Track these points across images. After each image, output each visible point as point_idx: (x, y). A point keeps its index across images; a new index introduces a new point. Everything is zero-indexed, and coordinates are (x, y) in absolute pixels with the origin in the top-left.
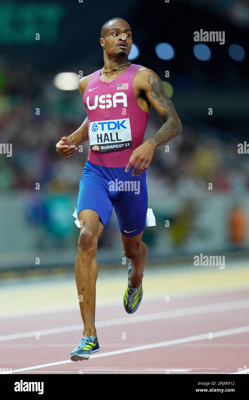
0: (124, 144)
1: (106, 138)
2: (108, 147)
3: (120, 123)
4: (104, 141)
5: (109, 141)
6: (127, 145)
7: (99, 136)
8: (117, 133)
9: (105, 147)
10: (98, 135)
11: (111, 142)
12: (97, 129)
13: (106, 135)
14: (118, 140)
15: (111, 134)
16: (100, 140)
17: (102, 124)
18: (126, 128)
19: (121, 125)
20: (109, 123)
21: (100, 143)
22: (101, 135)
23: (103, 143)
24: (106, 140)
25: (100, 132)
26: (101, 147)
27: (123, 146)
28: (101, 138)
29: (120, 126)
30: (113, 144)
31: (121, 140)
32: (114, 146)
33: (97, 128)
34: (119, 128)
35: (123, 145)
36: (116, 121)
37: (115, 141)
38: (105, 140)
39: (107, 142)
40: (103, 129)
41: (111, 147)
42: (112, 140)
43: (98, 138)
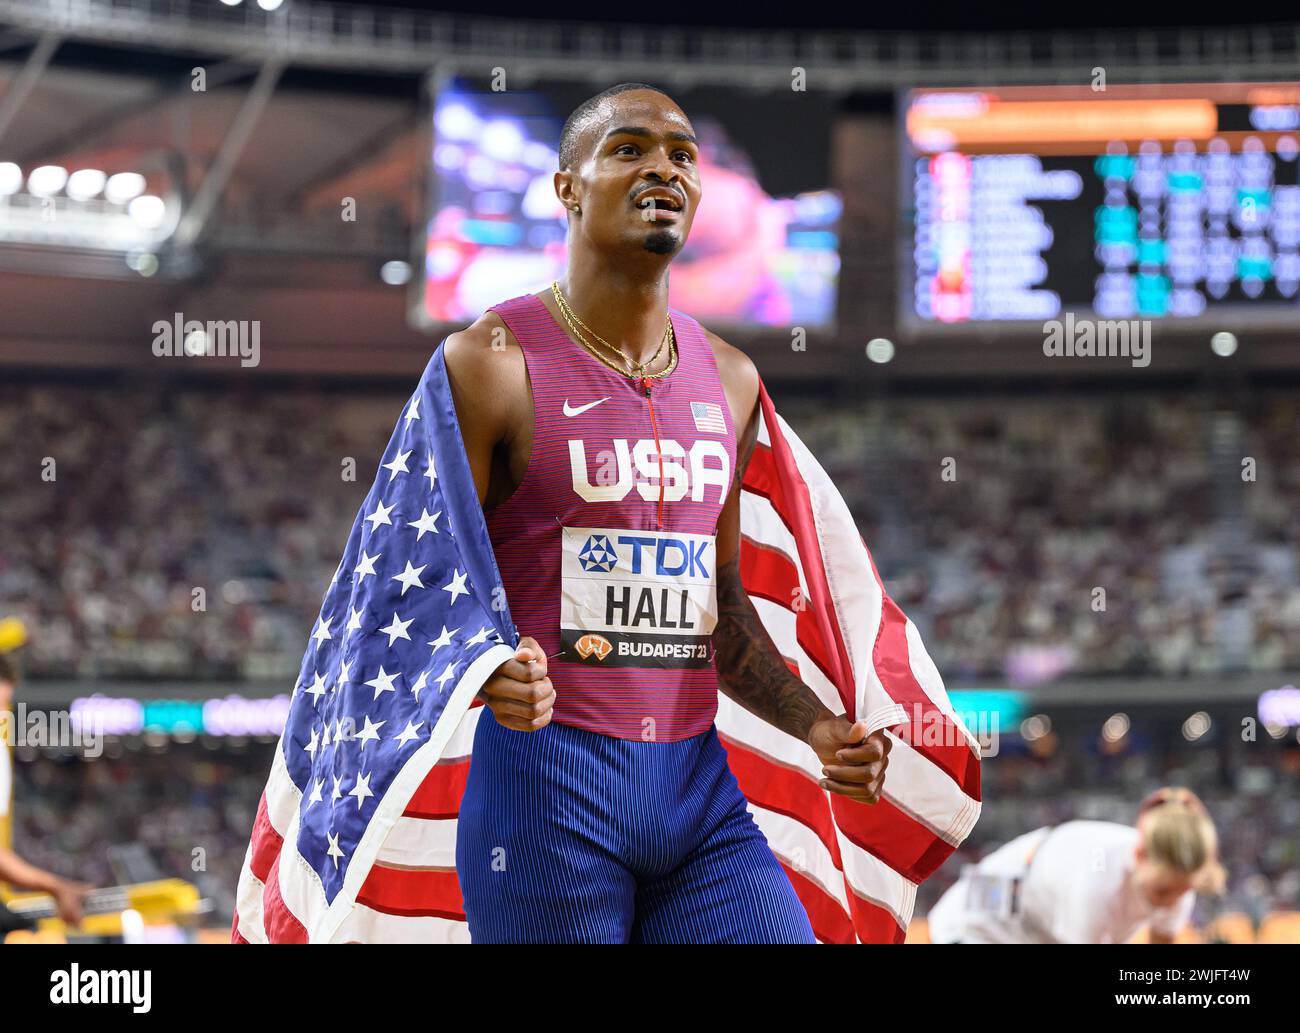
1: (646, 609)
2: (645, 650)
3: (696, 550)
4: (636, 623)
5: (653, 624)
6: (704, 651)
7: (618, 597)
8: (684, 595)
9: (636, 650)
10: (610, 591)
11: (659, 630)
12: (612, 565)
13: (646, 593)
14: (684, 623)
15: (665, 592)
16: (618, 612)
17: (637, 544)
18: (708, 576)
19: (698, 559)
20: (662, 545)
21: (617, 627)
22: (627, 591)
23: (629, 629)
24: (645, 616)
25: (621, 576)
26: (621, 644)
27: (693, 656)
28: (625, 605)
29: (695, 564)
30: (664, 640)
31: (691, 625)
32: (666, 646)
33: (611, 558)
34: (692, 572)
35: (694, 648)
36: (689, 539)
37: (673, 625)
38: (640, 614)
39: (644, 627)
40: (636, 568)
41: (658, 651)
42: (665, 624)
43: (611, 604)
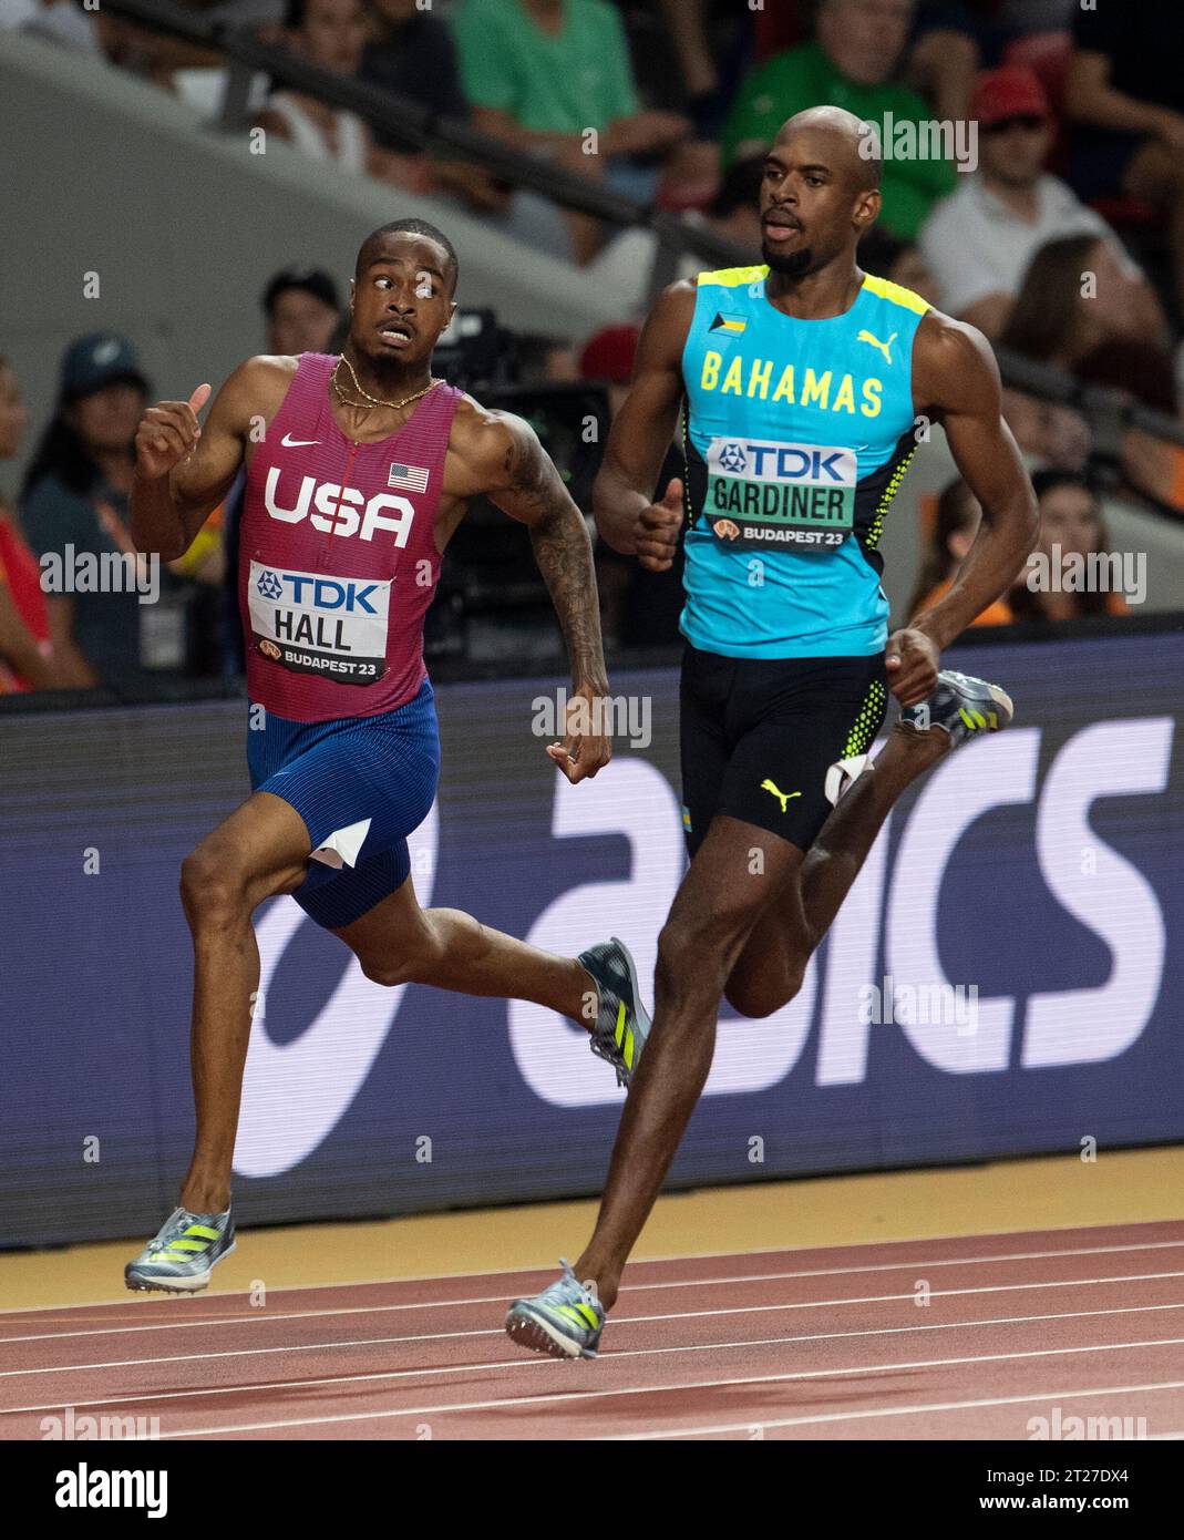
0: (355, 665)
1: (304, 630)
2: (304, 660)
3: (357, 592)
4: (297, 639)
5: (311, 642)
6: (368, 670)
7: (284, 618)
8: (340, 624)
10: (278, 613)
11: (315, 647)
12: (279, 594)
13: (305, 618)
14: (339, 646)
15: (321, 621)
16: (283, 630)
17: (298, 582)
18: (375, 612)
19: (361, 598)
20: (319, 584)
21: (283, 640)
22: (290, 615)
23: (292, 643)
24: (304, 635)
25: (285, 603)
27: (351, 671)
28: (288, 625)
29: (356, 601)
30: (321, 655)
31: (348, 648)
32: (323, 661)
33: (277, 589)
34: (350, 608)
35: (352, 666)
36: (344, 582)
37: (329, 646)
38: (300, 634)
39: (303, 643)
40: (298, 599)
41: (316, 663)
42: (320, 643)
43: (279, 623)
